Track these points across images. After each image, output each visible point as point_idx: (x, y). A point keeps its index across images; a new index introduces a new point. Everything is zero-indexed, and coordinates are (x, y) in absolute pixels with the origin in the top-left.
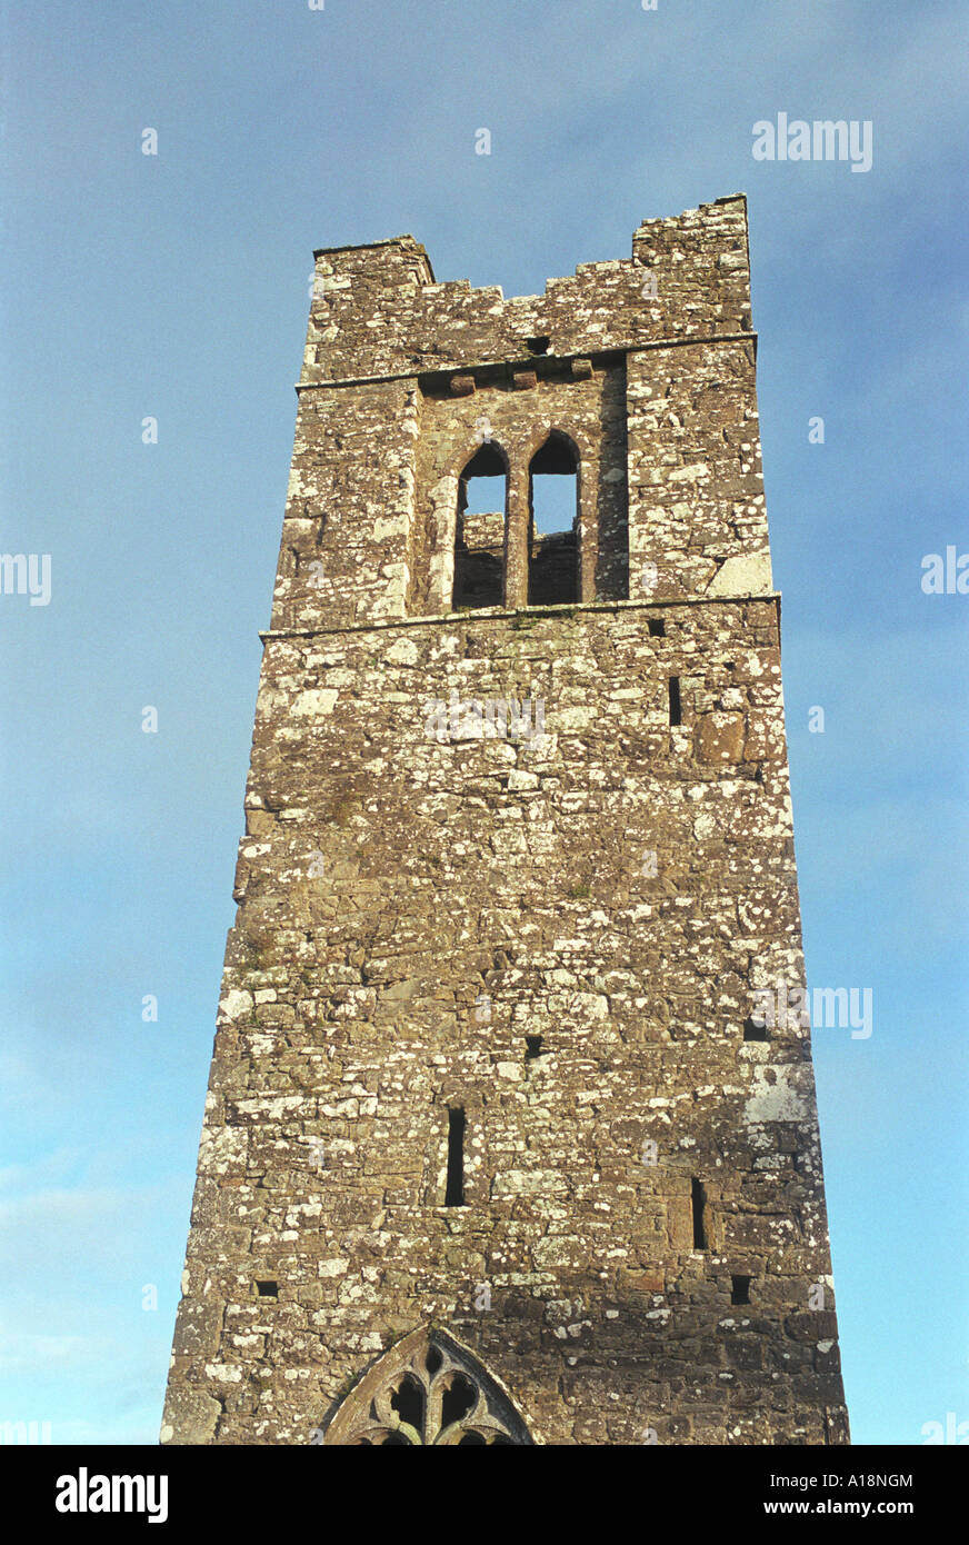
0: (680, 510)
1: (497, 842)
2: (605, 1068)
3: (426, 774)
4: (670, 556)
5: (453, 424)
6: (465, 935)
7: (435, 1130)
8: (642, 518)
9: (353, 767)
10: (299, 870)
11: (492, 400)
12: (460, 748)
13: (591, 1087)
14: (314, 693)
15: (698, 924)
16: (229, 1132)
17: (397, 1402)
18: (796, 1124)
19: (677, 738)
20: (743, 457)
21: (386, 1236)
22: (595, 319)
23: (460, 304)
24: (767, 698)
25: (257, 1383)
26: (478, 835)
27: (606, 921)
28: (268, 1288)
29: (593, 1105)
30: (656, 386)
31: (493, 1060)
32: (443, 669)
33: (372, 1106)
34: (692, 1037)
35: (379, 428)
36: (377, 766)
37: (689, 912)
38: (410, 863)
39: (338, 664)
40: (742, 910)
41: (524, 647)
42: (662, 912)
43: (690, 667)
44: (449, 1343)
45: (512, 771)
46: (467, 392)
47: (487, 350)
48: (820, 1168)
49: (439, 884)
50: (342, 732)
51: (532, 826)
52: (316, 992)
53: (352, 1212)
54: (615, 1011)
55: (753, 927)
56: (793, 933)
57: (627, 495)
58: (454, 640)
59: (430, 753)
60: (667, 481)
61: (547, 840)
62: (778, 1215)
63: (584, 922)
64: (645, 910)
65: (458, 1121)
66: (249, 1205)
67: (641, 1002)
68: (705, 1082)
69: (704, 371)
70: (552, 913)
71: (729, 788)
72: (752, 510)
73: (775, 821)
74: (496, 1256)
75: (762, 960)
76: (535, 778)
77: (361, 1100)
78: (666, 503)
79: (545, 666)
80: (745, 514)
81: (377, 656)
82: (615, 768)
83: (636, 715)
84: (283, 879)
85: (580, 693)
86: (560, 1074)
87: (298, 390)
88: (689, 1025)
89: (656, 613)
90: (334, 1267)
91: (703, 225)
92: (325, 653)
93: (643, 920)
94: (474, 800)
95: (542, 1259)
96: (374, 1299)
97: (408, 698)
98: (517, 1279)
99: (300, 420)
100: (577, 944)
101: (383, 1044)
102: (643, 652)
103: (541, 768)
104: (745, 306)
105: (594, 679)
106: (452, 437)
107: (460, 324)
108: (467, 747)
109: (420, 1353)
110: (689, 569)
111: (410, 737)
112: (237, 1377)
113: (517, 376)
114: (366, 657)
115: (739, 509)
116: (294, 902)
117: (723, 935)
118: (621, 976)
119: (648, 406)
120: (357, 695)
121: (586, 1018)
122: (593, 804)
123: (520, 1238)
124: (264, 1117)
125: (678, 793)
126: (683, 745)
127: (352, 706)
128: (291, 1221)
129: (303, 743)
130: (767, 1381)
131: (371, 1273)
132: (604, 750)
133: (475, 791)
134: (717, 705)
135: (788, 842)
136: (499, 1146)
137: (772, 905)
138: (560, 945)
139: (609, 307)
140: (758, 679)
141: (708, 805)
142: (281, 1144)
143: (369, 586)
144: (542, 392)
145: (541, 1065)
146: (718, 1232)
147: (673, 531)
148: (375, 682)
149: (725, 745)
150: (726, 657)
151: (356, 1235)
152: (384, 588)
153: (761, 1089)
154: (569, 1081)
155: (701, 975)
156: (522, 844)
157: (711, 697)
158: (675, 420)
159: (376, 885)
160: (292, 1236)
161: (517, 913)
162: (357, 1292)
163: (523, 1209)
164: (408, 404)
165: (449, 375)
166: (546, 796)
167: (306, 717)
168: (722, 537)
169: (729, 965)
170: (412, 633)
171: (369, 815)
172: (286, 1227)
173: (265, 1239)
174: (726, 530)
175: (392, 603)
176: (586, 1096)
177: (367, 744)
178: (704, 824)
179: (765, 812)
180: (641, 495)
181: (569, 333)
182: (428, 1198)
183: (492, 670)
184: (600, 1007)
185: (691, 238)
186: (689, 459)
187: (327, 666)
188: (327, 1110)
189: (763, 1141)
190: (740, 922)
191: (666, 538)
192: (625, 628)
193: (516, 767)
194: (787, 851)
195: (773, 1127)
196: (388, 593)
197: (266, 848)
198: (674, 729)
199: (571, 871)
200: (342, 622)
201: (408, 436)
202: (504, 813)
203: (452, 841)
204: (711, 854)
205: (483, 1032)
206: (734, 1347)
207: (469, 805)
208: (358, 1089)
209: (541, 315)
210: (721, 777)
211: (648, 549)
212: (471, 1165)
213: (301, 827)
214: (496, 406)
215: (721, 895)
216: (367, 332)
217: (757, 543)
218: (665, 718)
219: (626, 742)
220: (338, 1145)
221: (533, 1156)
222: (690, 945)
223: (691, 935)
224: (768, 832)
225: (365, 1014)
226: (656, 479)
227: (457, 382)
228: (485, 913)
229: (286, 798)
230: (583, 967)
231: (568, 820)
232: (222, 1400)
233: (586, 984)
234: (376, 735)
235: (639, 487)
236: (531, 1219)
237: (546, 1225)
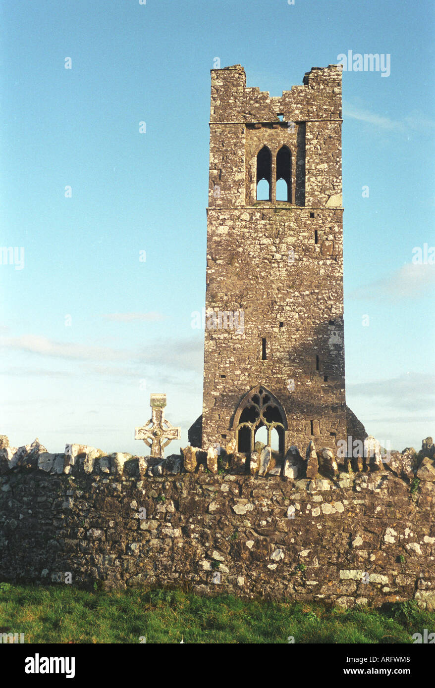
0: (319, 178)
1: (272, 273)
2: (297, 330)
3: (253, 253)
4: (316, 193)
5: (255, 139)
6: (265, 297)
7: (259, 343)
8: (309, 181)
9: (234, 250)
10: (222, 277)
11: (266, 131)
12: (262, 246)
13: (294, 334)
14: (222, 227)
15: (320, 297)
16: (211, 342)
17: (253, 399)
18: (340, 344)
19: (316, 248)
20: (337, 162)
21: (249, 366)
22: (297, 108)
23: (257, 97)
24: (339, 238)
25: (223, 396)
26: (267, 271)
27: (298, 295)
28: (223, 376)
29: (295, 339)
30: (314, 135)
31: (272, 327)
32: (256, 223)
33: (244, 337)
34: (318, 324)
35: (235, 141)
36: (240, 250)
37: (318, 293)
38: (250, 277)
39: (228, 219)
40: (330, 294)
41: (278, 218)
42: (311, 293)
43: (320, 228)
44: (264, 389)
45: (275, 254)
46: (259, 128)
47: (266, 117)
48: (344, 354)
49: (257, 283)
50: (231, 239)
51: (280, 269)
52: (229, 309)
53: (240, 361)
54: (300, 317)
55: (332, 298)
56: (342, 300)
57: (305, 172)
58: (259, 214)
59: (254, 247)
60: (316, 168)
61: (284, 273)
62: (335, 364)
63: (293, 295)
64: (307, 292)
65: (264, 341)
66: (218, 358)
67: (306, 315)
68: (320, 334)
69: (327, 131)
70: (285, 292)
71: (329, 262)
72: (338, 181)
73: (339, 272)
74: (274, 371)
75: (334, 306)
76: (281, 256)
77: (242, 336)
78: (316, 176)
79: (283, 224)
80: (336, 182)
81: (239, 217)
82: (301, 255)
83: (306, 240)
84: (218, 279)
85: (292, 233)
86: (287, 331)
87: (210, 124)
88: (317, 321)
89: (313, 211)
90: (238, 372)
91: (330, 76)
92: (224, 215)
93: (307, 295)
94: (266, 261)
95: (284, 372)
96: (247, 379)
97: (247, 230)
98: (279, 376)
99: (211, 135)
100: (291, 300)
101: (246, 323)
102: (308, 222)
103: (283, 253)
104: (340, 108)
105: (296, 229)
106: (255, 144)
107: (257, 105)
108: (264, 246)
109: (258, 391)
110: (321, 198)
111: (249, 243)
112: (218, 394)
113: (274, 126)
114: (236, 217)
115: (335, 180)
116: (222, 286)
117: (326, 300)
118: (302, 309)
119: (312, 142)
120: (234, 229)
121: (293, 318)
122: (295, 264)
123: (279, 367)
124: (219, 339)
125: (316, 263)
127: (233, 232)
128: (228, 362)
129: (220, 242)
130: (330, 396)
131: (247, 374)
132: (298, 249)
133: (266, 259)
134: (327, 239)
136: (274, 347)
137: (337, 293)
139: (301, 104)
140: (337, 232)
141: (323, 266)
142: (224, 345)
143: (235, 195)
144: (281, 130)
145: (283, 329)
146: (322, 367)
147: (317, 185)
148: (239, 225)
149: (328, 251)
150: (329, 226)
151: (243, 365)
152: (239, 196)
154: (290, 333)
155: (320, 309)
156: (278, 274)
157: (325, 237)
158: (319, 147)
159: (242, 282)
160: (228, 365)
161: (277, 291)
162: (244, 378)
163: (279, 361)
164: (243, 133)
165: (254, 124)
166: (284, 261)
167: (221, 234)
168: (330, 188)
169: (326, 307)
170: (248, 211)
171: (239, 264)
172: (226, 363)
173: (222, 366)
174: (331, 186)
175: (242, 201)
176: (294, 337)
177: (237, 243)
178: (322, 271)
179: (336, 269)
180: (309, 173)
181: (290, 113)
182: (258, 358)
183: (269, 224)
184: (297, 316)
185: (326, 80)
186: (322, 162)
187: (225, 219)
188: (234, 338)
189: (332, 348)
190: (329, 297)
191: (315, 188)
192: (304, 214)
193: (276, 252)
194: (341, 280)
195: (334, 345)
196: (240, 197)
197: (213, 271)
198: (316, 245)
199: (290, 281)
200: (228, 205)
201: (243, 145)
202: (273, 265)
203: (261, 272)
204: (324, 279)
205: (269, 321)
206: (324, 390)
207: (264, 262)
209: (281, 105)
210: (327, 259)
211: (311, 190)
212: (268, 351)
213: (222, 265)
214: (268, 134)
215: (325, 290)
216: (229, 104)
217: (339, 191)
218: (313, 242)
219: (304, 248)
220: (236, 346)
221: (282, 349)
222: (317, 302)
223: (318, 299)
224: (337, 275)
226: (313, 168)
227: (256, 126)
228: (269, 291)
229: (217, 257)
230: (293, 306)
231: (289, 268)
232: (215, 399)
233: (294, 310)
234: (240, 241)
235: (309, 170)
236: (282, 363)
237: (285, 364)
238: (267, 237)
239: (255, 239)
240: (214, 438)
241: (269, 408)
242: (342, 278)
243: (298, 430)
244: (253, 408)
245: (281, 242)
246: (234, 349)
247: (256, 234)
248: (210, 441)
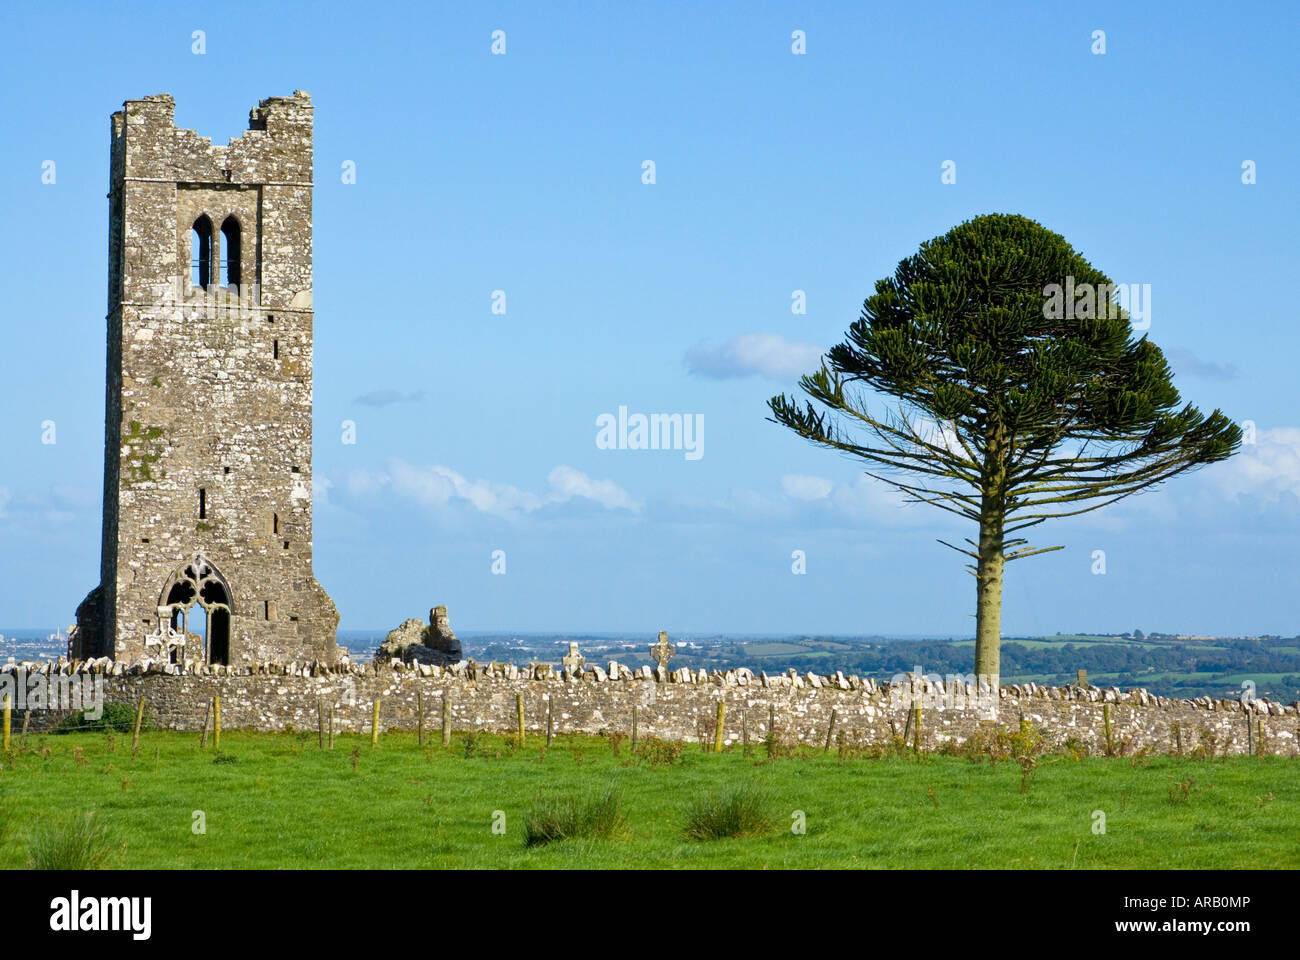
0: (281, 267)
1: (214, 398)
2: (249, 478)
3: (188, 369)
4: (277, 288)
6: (204, 431)
7: (196, 495)
8: (267, 270)
9: (161, 363)
11: (206, 193)
12: (200, 360)
13: (245, 485)
14: (144, 330)
15: (280, 433)
17: (186, 572)
19: (276, 365)
20: (305, 246)
21: (182, 527)
22: (251, 165)
23: (193, 145)
24: (307, 352)
25: (145, 567)
26: (207, 395)
27: (251, 429)
28: (146, 541)
29: (245, 490)
30: (273, 203)
31: (214, 474)
32: (193, 326)
33: (175, 487)
34: (277, 470)
35: (162, 206)
36: (170, 364)
37: (278, 429)
38: (184, 403)
39: (153, 319)
40: (294, 430)
41: (223, 320)
42: (268, 428)
43: (282, 337)
45: (219, 371)
47: (206, 175)
48: (312, 513)
49: (194, 411)
50: (156, 348)
51: (226, 393)
53: (172, 520)
54: (253, 461)
55: (297, 436)
56: (310, 439)
57: (262, 257)
59: (189, 361)
60: (277, 252)
61: (230, 398)
62: (298, 525)
63: (243, 429)
64: (263, 427)
65: (203, 493)
67: (261, 458)
68: (279, 484)
69: (292, 199)
70: (232, 425)
71: (293, 386)
72: (307, 271)
73: (306, 400)
74: (216, 534)
75: (299, 447)
76: (227, 375)
77: (171, 484)
78: (276, 262)
79: (230, 329)
80: (305, 273)
81: (167, 317)
82: (255, 374)
83: (262, 354)
84: (139, 405)
85: (243, 343)
86: (235, 480)
87: (126, 180)
88: (276, 467)
89: (272, 313)
90: (167, 535)
91: (296, 121)
92: (147, 313)
93: (263, 430)
94: (207, 381)
95: (230, 535)
96: (179, 545)
97: (180, 337)
98: (223, 541)
100: (241, 437)
101: (178, 467)
102: (266, 328)
103: (230, 371)
104: (311, 168)
105: (248, 337)
106: (190, 210)
107: (194, 156)
108: (203, 359)
109: (193, 561)
110: (283, 295)
111: (182, 354)
112: (139, 565)
114: (163, 317)
115: (303, 269)
116: (144, 415)
117: (288, 438)
118: (255, 449)
119: (271, 214)
120: (161, 334)
121: (244, 462)
122: (247, 387)
123: (223, 529)
124: (139, 488)
125: (275, 386)
126: (278, 367)
127: (159, 338)
128: (152, 521)
129: (142, 352)
130: (292, 569)
131: (178, 538)
132: (251, 366)
133: (205, 378)
134: (290, 353)
135: (310, 407)
136: (216, 501)
137: (304, 429)
138: (235, 436)
139: (256, 159)
140: (305, 344)
141: (286, 391)
142: (146, 497)
145: (230, 476)
146: (281, 529)
147: (278, 276)
148: (168, 329)
149: (292, 369)
150: (294, 334)
151: (172, 526)
153: (296, 488)
154: (239, 483)
155: (280, 451)
156: (222, 400)
157: (288, 350)
158: (281, 222)
159: (172, 410)
160: (152, 526)
161: (221, 424)
162: (174, 543)
163: (224, 521)
164: (173, 195)
165: (190, 184)
166: (231, 382)
167: (142, 341)
168: (295, 282)
169: (289, 448)
171: (168, 384)
172: (150, 523)
173: (144, 526)
174: (298, 279)
176: (243, 488)
177: (166, 354)
178: (284, 398)
179: (304, 395)
180: (267, 258)
181: (241, 170)
182: (195, 516)
184: (248, 459)
185: (291, 126)
186: (286, 243)
187: (148, 319)
188: (161, 487)
189: (296, 504)
190: (293, 434)
191: (276, 280)
193: (220, 369)
194: (310, 411)
195: (298, 500)
197: (132, 393)
198: (275, 361)
199: (239, 411)
202: (216, 387)
203: (198, 396)
204: (286, 409)
205: (210, 464)
206: (284, 560)
207: (204, 383)
208: (170, 481)
209: (228, 159)
210: (290, 381)
211: (269, 283)
212: (207, 507)
213: (144, 386)
214: (208, 197)
215: (288, 424)
216: (153, 153)
217: (308, 286)
218: (272, 356)
219: (259, 364)
220: (165, 498)
221: (227, 505)
222: (277, 440)
223: (277, 436)
224: (304, 403)
225: (171, 456)
226: (273, 251)
227: (193, 186)
228: (210, 424)
230: (243, 445)
231: (238, 392)
232: (135, 570)
233: (244, 451)
234: (169, 351)
235: (266, 253)
236: (226, 524)
237: (231, 525)
238: (207, 347)
239: (191, 349)
240: (133, 624)
241: (208, 584)
243: (247, 614)
244: (187, 584)
245: (226, 356)
246: (161, 503)
247: (192, 343)
248: (127, 628)
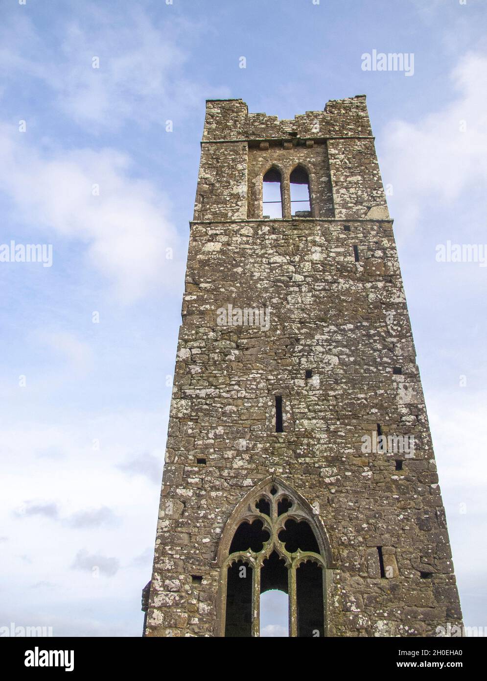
0: (352, 190)
1: (289, 299)
2: (339, 382)
3: (259, 274)
4: (350, 205)
5: (261, 159)
6: (279, 332)
7: (270, 403)
8: (338, 192)
9: (229, 270)
10: (208, 305)
11: (275, 152)
12: (272, 265)
13: (334, 389)
14: (212, 244)
15: (372, 332)
16: (183, 402)
17: (257, 506)
18: (417, 404)
19: (358, 266)
20: (374, 175)
21: (251, 443)
22: (315, 128)
23: (263, 120)
24: (392, 254)
25: (199, 496)
26: (282, 296)
27: (335, 329)
28: (201, 461)
29: (335, 396)
30: (339, 151)
31: (293, 378)
32: (264, 237)
33: (243, 393)
34: (373, 372)
35: (233, 157)
37: (369, 328)
39: (221, 234)
40: (389, 327)
41: (296, 232)
42: (357, 328)
43: (361, 242)
44: (281, 484)
45: (294, 274)
46: (266, 149)
47: (274, 135)
48: (427, 421)
50: (224, 257)
51: (303, 294)
52: (218, 351)
53: (237, 434)
54: (342, 362)
55: (394, 334)
56: (410, 336)
57: (331, 184)
58: (268, 228)
59: (260, 266)
60: (346, 181)
61: (309, 299)
63: (326, 330)
64: (351, 326)
65: (279, 401)
66: (193, 429)
67: (352, 359)
68: (379, 388)
69: (357, 147)
70: (313, 326)
71: (380, 285)
72: (380, 193)
73: (399, 297)
74: (298, 451)
75: (399, 345)
76: (303, 277)
77: (238, 391)
78: (347, 188)
79: (304, 239)
80: (377, 194)
81: (237, 232)
82: (335, 275)
83: (341, 257)
84: (202, 309)
85: (318, 248)
86: (321, 384)
87: (201, 143)
88: (371, 368)
89: (347, 224)
90: (229, 454)
92: (216, 230)
93: (350, 330)
94: (279, 284)
95: (318, 453)
96: (248, 466)
97: (250, 247)
98: (308, 460)
99: (203, 152)
100: (324, 337)
101: (246, 371)
102: (342, 236)
103: (306, 274)
104: (369, 129)
105: (324, 244)
106: (260, 163)
107: (263, 126)
108: (275, 265)
109: (268, 488)
110: (358, 210)
111: (252, 261)
112: (190, 493)
113: (286, 144)
114: (232, 232)
115: (374, 192)
117: (383, 336)
118: (343, 350)
119: (337, 157)
120: (229, 245)
121: (330, 364)
122: (327, 287)
123: (308, 445)
124: (197, 397)
125: (360, 286)
126: (361, 269)
127: (228, 249)
128: (211, 435)
129: (208, 261)
130: (412, 498)
131: (246, 457)
132: (330, 269)
133: (279, 281)
134: (373, 256)
136: (297, 411)
137: (401, 326)
138: (317, 337)
139: (319, 124)
140: (387, 248)
141: (373, 290)
142: (205, 407)
143: (232, 208)
144: (294, 151)
145: (313, 380)
147: (350, 197)
148: (237, 241)
149: (377, 270)
150: (375, 240)
151: (239, 442)
152: (239, 209)
153: (402, 392)
154: (325, 387)
155: (375, 350)
156: (299, 301)
157: (370, 253)
158: (347, 162)
160: (211, 442)
161: (299, 325)
163: (308, 434)
164: (244, 150)
165: (260, 142)
166: (308, 284)
167: (209, 252)
168: (368, 201)
169: (386, 347)
170: (251, 225)
171: (237, 287)
172: (209, 438)
173: (200, 442)
174: (370, 198)
175: (242, 214)
176: (332, 393)
177: (234, 262)
178: (372, 296)
179: (394, 293)
180: (337, 185)
181: (306, 131)
182: (269, 429)
183: (283, 239)
184: (335, 360)
185: (348, 107)
186: (354, 175)
187: (217, 235)
188: (224, 395)
189: (404, 411)
190: (389, 332)
191: (348, 199)
192: (335, 230)
194: (405, 308)
195: (408, 406)
196: (240, 211)
197: (195, 297)
198: (357, 263)
199: (320, 311)
200: (222, 220)
201: (245, 160)
202: (292, 289)
203: (272, 298)
204: (375, 307)
205: (288, 368)
206: (398, 487)
207: (277, 286)
208: (236, 387)
209: (294, 125)
210: (377, 281)
211: (341, 202)
212: (285, 417)
213: (208, 291)
214: (277, 154)
215: (380, 322)
216: (227, 127)
217: (382, 203)
218: (353, 259)
219: (338, 266)
220: (228, 408)
221: (312, 414)
222: (369, 339)
223: (369, 336)
224: (397, 300)
225: (238, 360)
226: (342, 180)
227: (262, 145)
228: (286, 324)
229: (202, 280)
230: (327, 346)
231: (318, 293)
232: (184, 503)
233: (329, 352)
234: (238, 259)
235: (336, 182)
236: (312, 438)
237: (319, 439)
238: (280, 255)
239: (262, 256)
240: (177, 582)
241: (290, 522)
242: (405, 304)
243: (352, 569)
244: (259, 522)
245: (302, 260)
246: (224, 414)
247: (263, 251)
248: (167, 588)
